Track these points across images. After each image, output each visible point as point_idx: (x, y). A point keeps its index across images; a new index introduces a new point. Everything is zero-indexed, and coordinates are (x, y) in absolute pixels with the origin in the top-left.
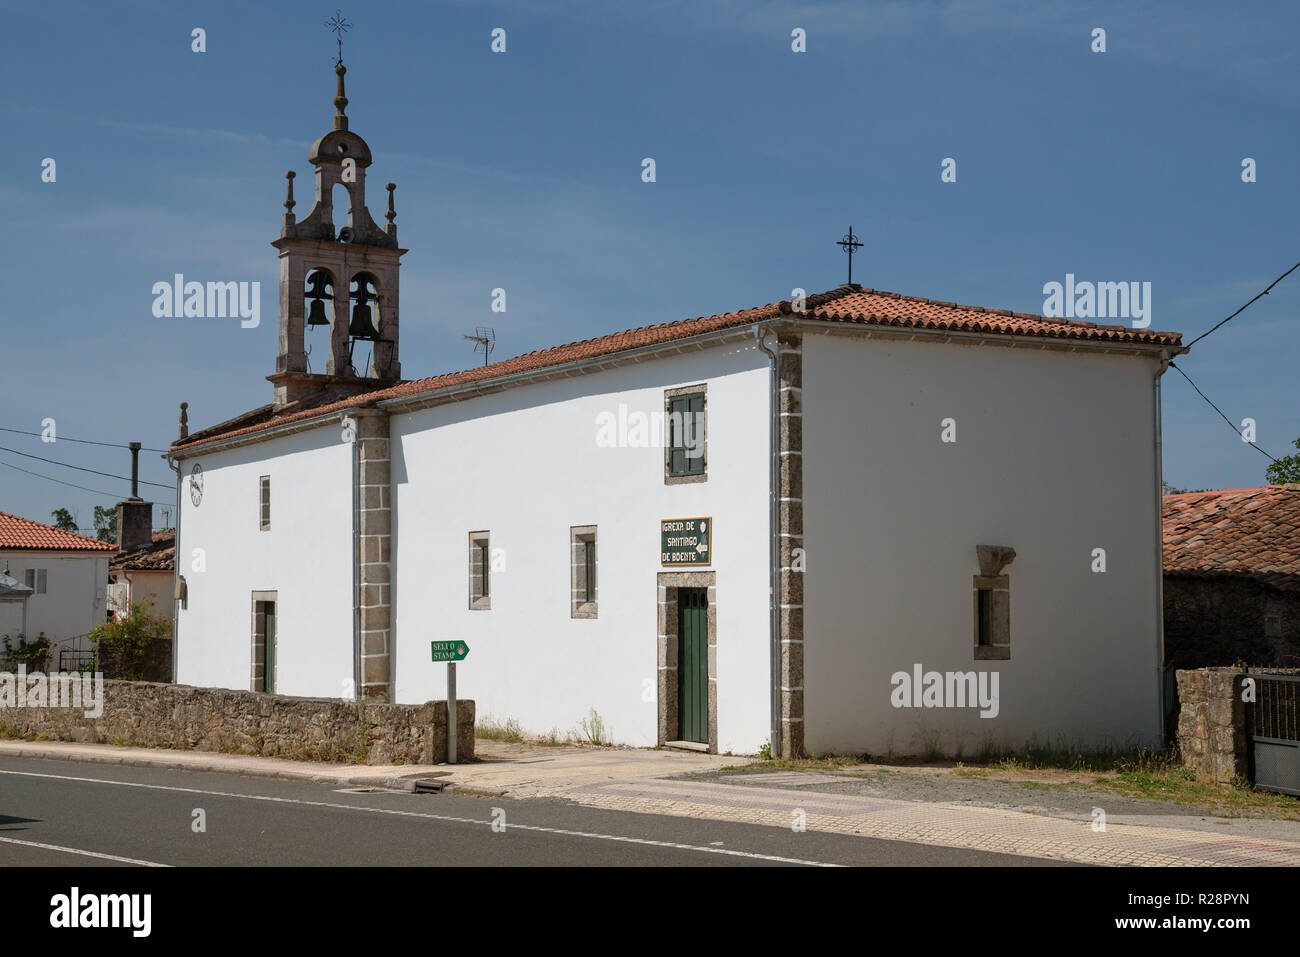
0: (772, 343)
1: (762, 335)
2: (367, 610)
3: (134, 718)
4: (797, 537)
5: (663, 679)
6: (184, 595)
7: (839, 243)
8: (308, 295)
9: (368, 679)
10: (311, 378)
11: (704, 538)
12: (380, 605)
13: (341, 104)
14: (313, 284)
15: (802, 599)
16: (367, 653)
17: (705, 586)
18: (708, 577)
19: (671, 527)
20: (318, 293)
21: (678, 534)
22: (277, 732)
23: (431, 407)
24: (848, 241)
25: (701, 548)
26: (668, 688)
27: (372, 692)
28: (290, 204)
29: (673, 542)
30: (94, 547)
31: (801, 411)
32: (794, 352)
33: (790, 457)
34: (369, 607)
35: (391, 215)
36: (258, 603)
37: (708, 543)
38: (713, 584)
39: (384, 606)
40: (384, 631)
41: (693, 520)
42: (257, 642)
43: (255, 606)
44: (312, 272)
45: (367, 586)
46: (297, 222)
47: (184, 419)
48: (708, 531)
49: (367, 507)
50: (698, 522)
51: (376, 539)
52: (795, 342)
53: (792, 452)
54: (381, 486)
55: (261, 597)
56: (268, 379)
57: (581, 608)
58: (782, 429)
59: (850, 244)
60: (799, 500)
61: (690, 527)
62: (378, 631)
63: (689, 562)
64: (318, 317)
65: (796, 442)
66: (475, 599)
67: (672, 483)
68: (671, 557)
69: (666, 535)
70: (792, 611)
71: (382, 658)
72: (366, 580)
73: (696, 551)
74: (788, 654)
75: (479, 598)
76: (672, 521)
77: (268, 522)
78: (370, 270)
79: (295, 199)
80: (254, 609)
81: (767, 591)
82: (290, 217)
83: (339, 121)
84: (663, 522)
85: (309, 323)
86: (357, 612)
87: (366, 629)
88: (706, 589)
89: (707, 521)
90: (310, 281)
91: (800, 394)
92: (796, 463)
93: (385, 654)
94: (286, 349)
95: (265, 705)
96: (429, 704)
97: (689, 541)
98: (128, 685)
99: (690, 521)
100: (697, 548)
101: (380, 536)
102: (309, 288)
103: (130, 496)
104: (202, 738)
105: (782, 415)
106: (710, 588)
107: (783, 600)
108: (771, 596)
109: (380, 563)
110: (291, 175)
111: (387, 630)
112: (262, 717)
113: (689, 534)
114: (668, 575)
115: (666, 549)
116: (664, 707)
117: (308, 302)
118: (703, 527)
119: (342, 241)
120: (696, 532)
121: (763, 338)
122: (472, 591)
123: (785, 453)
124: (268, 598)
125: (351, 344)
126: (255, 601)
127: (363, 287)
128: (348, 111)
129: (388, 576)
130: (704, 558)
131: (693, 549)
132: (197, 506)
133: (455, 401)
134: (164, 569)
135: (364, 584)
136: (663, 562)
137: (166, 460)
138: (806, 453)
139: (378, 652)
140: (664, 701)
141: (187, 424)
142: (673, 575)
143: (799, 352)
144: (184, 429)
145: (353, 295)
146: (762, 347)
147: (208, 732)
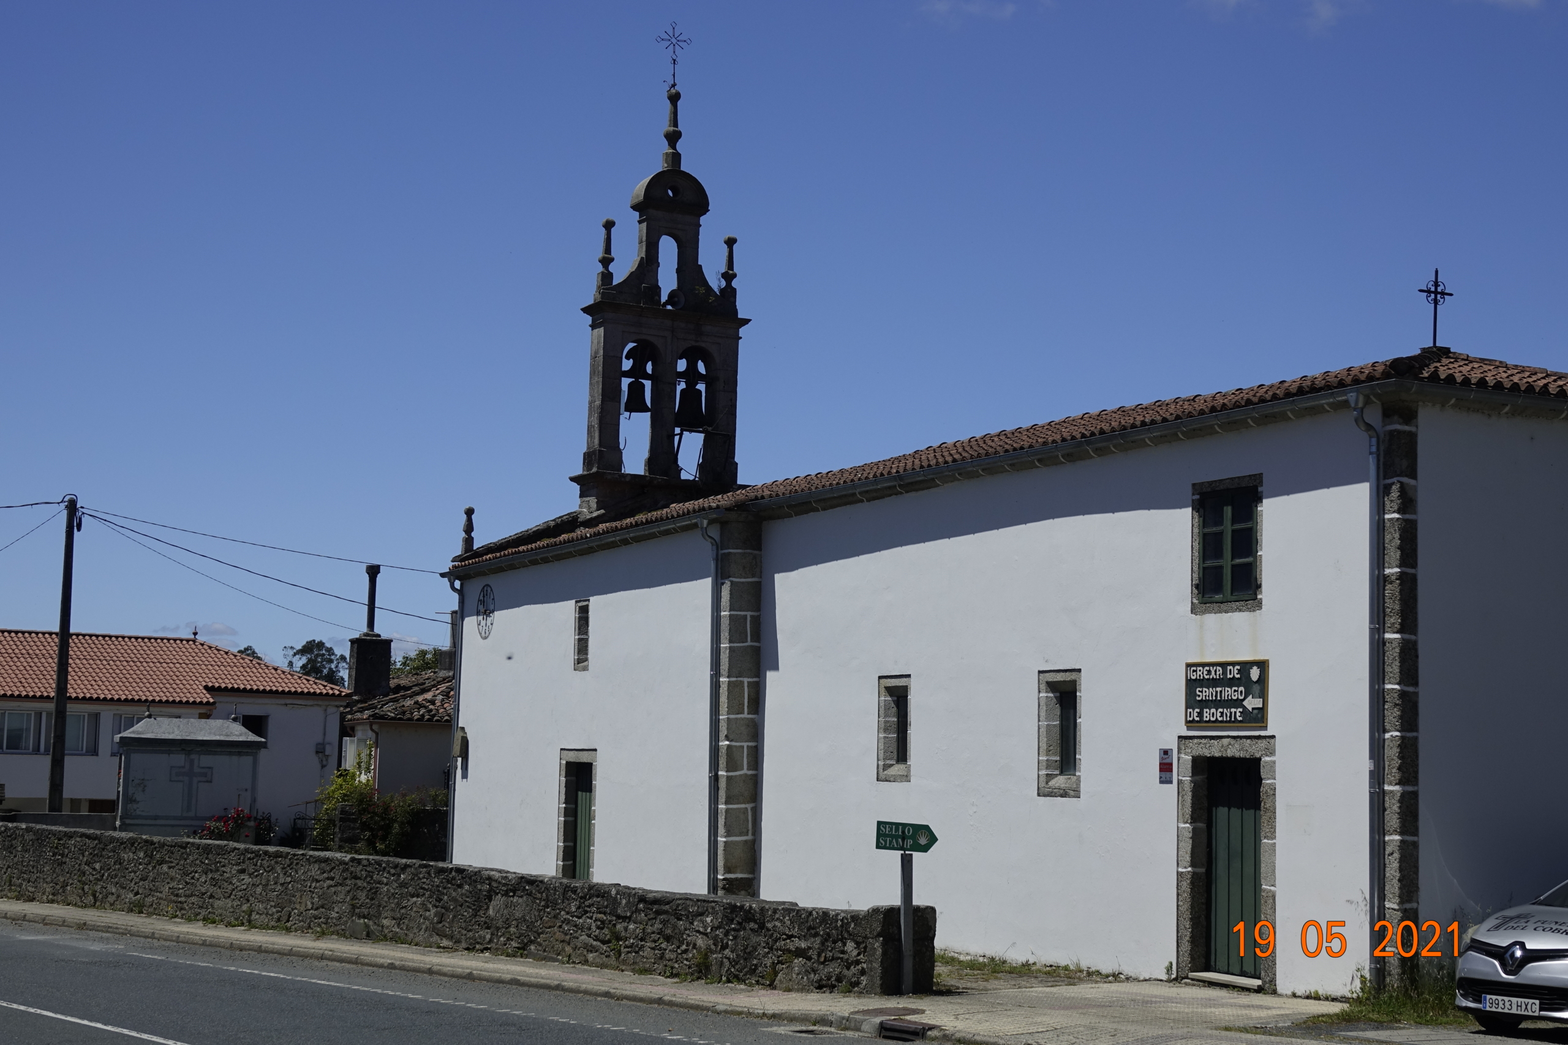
0: (1373, 415)
1: (1360, 405)
2: (729, 778)
3: (433, 911)
4: (1411, 689)
5: (1186, 885)
6: (465, 754)
7: (1421, 291)
8: (627, 374)
9: (728, 869)
10: (628, 479)
11: (1256, 688)
12: (745, 771)
13: (673, 138)
14: (631, 360)
15: (1416, 778)
16: (728, 834)
17: (1258, 756)
18: (1262, 744)
19: (1201, 673)
20: (637, 372)
21: (1214, 683)
22: (642, 940)
23: (824, 509)
24: (1433, 289)
25: (1251, 703)
26: (1193, 897)
27: (731, 886)
28: (606, 261)
29: (1205, 693)
30: (324, 692)
31: (1415, 513)
32: (1407, 428)
33: (1401, 576)
34: (730, 774)
35: (729, 276)
36: (568, 764)
37: (1263, 695)
38: (1272, 753)
39: (750, 772)
40: (749, 806)
41: (1238, 663)
42: (565, 816)
43: (563, 768)
44: (631, 345)
45: (729, 746)
46: (615, 282)
47: (469, 528)
48: (1263, 680)
49: (730, 641)
50: (1245, 666)
51: (742, 682)
52: (1409, 416)
53: (1404, 569)
54: (749, 614)
55: (572, 757)
56: (572, 479)
57: (1052, 783)
58: (1388, 537)
59: (1436, 293)
60: (1413, 637)
61: (1234, 672)
62: (743, 806)
63: (1232, 723)
64: (636, 404)
65: (1409, 555)
66: (886, 767)
67: (1203, 612)
68: (1200, 714)
69: (1192, 685)
70: (1403, 795)
71: (746, 841)
72: (727, 738)
73: (1244, 707)
74: (1397, 855)
75: (892, 765)
76: (1203, 665)
77: (586, 660)
78: (703, 345)
79: (613, 254)
80: (563, 773)
81: (1365, 765)
82: (607, 277)
83: (670, 159)
84: (1189, 665)
85: (626, 410)
86: (714, 780)
87: (726, 803)
88: (1260, 759)
89: (1263, 665)
90: (628, 358)
91: (1415, 488)
92: (1408, 584)
93: (750, 837)
94: (597, 441)
95: (624, 901)
96: (876, 911)
97: (1229, 693)
98: (425, 866)
99: (1233, 664)
100: (1245, 703)
101: (746, 680)
102: (627, 365)
103: (365, 629)
104: (531, 942)
105: (1387, 516)
106: (1266, 759)
107: (1389, 778)
108: (1371, 772)
109: (745, 715)
110: (609, 225)
111: (752, 805)
112: (619, 917)
113: (1232, 682)
114: (1196, 741)
115: (1191, 702)
116: (1188, 924)
117: (626, 382)
118: (1255, 673)
119: (669, 307)
120: (1244, 679)
121: (1362, 409)
122: (881, 756)
123: (1392, 571)
124: (584, 758)
125: (677, 438)
126: (564, 762)
127: (691, 366)
128: (680, 146)
129: (755, 732)
130: (1259, 717)
131: (1238, 703)
132: (485, 638)
133: (862, 501)
134: (418, 720)
135: (724, 743)
136: (1187, 722)
137: (446, 579)
138: (1424, 571)
139: (741, 834)
140: (1188, 915)
141: (473, 534)
142: (1203, 741)
143: (1413, 429)
144: (469, 541)
145: (681, 375)
146: (1360, 420)
147: (539, 934)
